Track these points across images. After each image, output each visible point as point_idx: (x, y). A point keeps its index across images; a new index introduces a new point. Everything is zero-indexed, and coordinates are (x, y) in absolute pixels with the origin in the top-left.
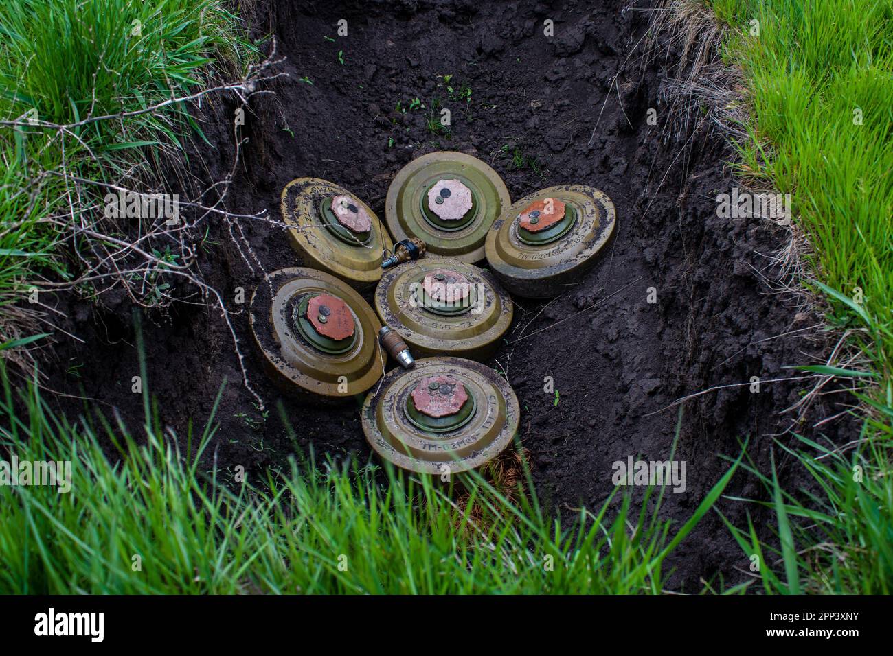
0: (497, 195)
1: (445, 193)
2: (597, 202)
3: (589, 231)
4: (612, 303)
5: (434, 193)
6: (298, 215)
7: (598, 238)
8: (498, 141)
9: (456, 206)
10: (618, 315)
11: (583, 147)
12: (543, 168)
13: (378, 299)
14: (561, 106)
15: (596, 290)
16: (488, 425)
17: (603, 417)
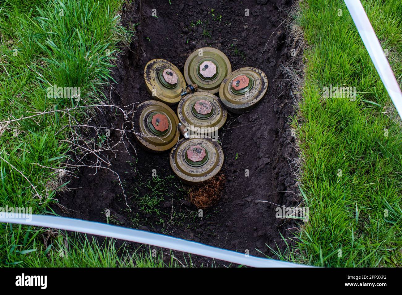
0: (226, 67)
1: (206, 67)
2: (262, 79)
3: (257, 92)
4: (261, 123)
5: (202, 67)
6: (150, 78)
7: (259, 95)
8: (230, 40)
9: (210, 72)
10: (262, 129)
11: (262, 50)
12: (245, 55)
13: (179, 110)
14: (256, 29)
15: (256, 116)
16: (212, 165)
17: (251, 166)
